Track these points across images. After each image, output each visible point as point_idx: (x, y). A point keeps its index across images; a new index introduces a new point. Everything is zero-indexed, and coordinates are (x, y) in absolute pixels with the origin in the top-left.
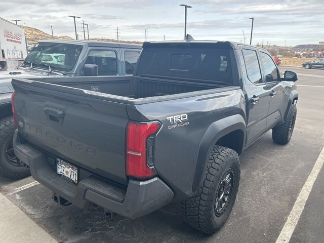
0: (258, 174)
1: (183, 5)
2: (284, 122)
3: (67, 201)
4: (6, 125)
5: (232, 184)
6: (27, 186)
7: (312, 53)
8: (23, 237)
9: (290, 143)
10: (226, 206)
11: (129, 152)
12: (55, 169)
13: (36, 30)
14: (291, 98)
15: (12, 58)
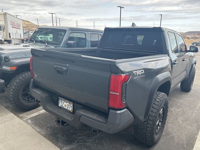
0: (175, 110)
1: (119, 7)
2: (188, 77)
3: (66, 123)
4: (22, 77)
5: (163, 115)
6: (34, 115)
7: (197, 36)
8: (37, 145)
9: (191, 91)
10: (160, 129)
11: (111, 93)
12: (57, 104)
13: (27, 21)
14: (193, 62)
15: (15, 38)
